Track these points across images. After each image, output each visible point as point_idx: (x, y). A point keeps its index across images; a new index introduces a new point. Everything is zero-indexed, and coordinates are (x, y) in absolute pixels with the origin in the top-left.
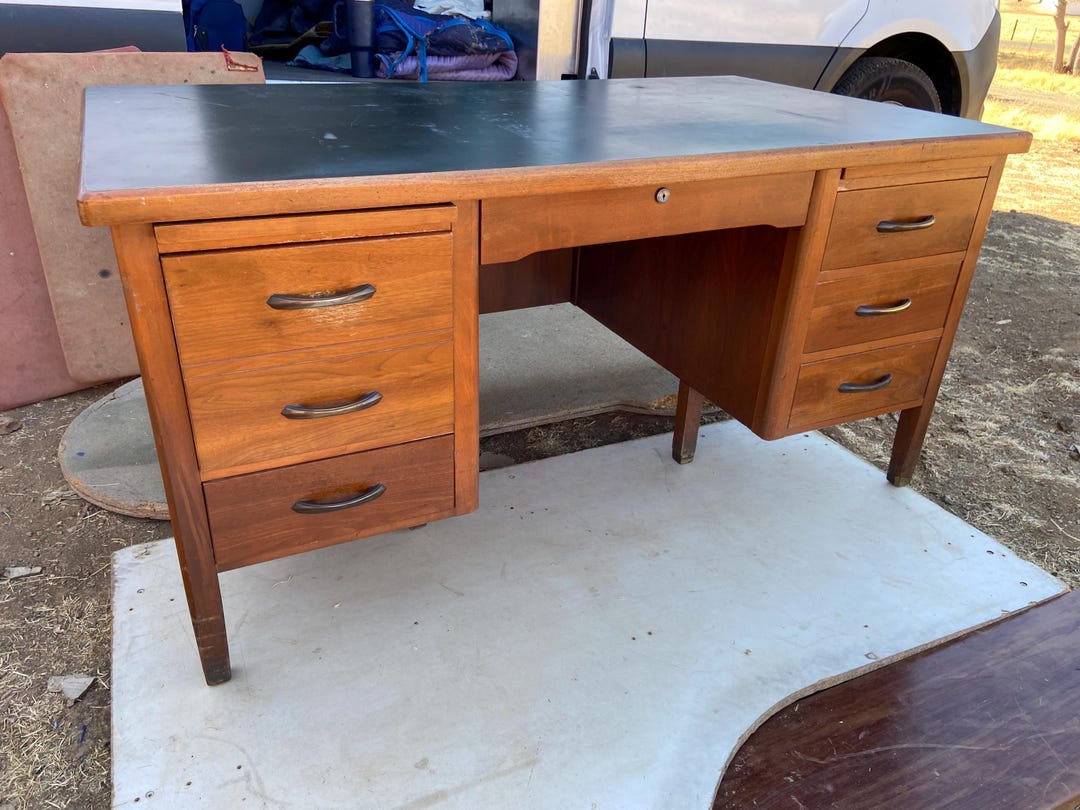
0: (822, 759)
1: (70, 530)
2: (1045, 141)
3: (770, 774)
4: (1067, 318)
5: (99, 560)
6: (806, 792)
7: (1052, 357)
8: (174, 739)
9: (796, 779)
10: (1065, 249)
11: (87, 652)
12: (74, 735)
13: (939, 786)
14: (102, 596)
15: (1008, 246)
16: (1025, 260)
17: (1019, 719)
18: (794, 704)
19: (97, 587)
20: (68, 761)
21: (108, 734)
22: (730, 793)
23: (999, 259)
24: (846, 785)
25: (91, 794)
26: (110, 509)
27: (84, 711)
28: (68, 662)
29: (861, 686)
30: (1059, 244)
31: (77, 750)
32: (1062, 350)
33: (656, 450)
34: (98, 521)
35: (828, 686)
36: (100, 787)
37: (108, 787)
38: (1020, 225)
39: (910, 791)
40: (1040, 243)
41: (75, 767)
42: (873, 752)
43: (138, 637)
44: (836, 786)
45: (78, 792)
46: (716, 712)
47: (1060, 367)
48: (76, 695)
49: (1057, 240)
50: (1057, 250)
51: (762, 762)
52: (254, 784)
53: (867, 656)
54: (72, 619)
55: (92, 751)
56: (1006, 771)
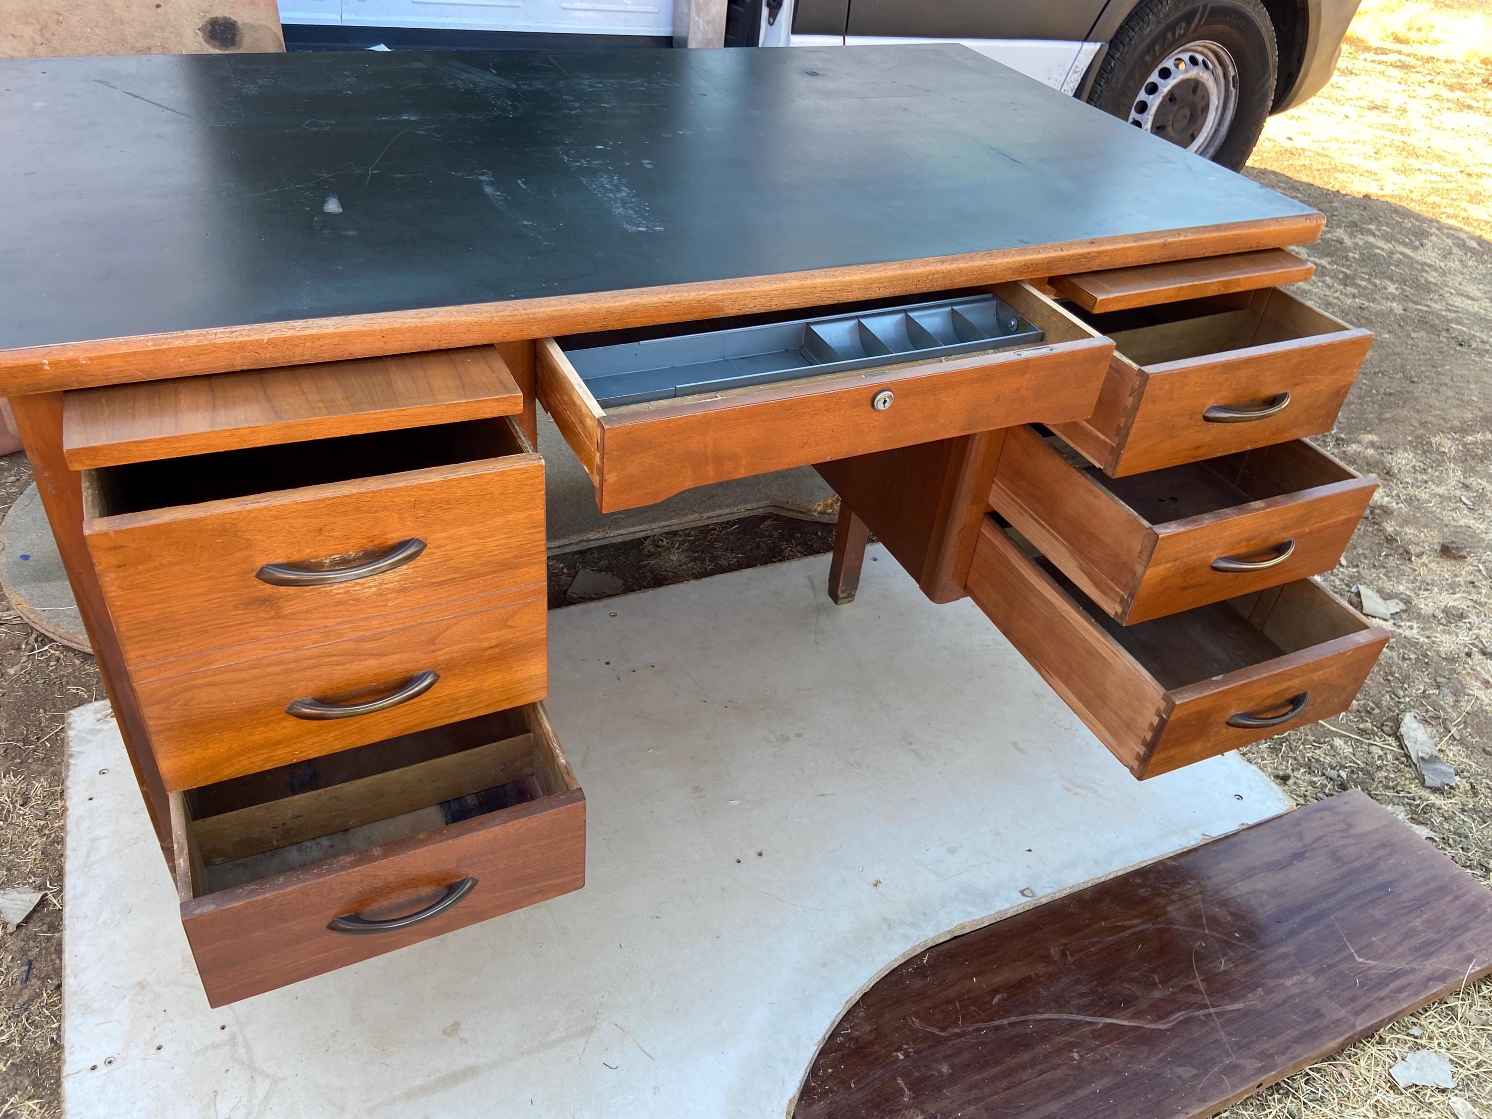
0: (943, 1029)
1: (12, 671)
2: (1447, 61)
3: (877, 1047)
4: (1395, 387)
5: (50, 718)
6: (917, 1074)
7: (1360, 449)
8: (142, 985)
9: (907, 1056)
10: (1425, 264)
11: (34, 854)
12: (16, 972)
13: (1076, 1072)
14: (54, 774)
15: (1346, 258)
16: (1364, 283)
17: (1191, 986)
18: (923, 954)
19: (47, 761)
20: (9, 1009)
21: (58, 972)
22: (825, 1071)
23: (1328, 280)
24: (966, 1066)
25: (37, 1053)
26: (65, 642)
27: (29, 939)
28: (9, 870)
29: (1010, 930)
30: (1418, 256)
31: (20, 994)
32: (1375, 438)
33: (809, 578)
34: (48, 660)
35: (969, 931)
36: (49, 1045)
37: (57, 1046)
38: (1371, 220)
39: (1039, 1079)
40: (1391, 253)
41: (18, 1016)
42: (1005, 1022)
43: (98, 839)
44: (952, 1067)
45: (21, 1050)
46: (824, 965)
47: (1368, 464)
48: (19, 919)
49: (1415, 248)
50: (1411, 267)
51: (871, 1031)
52: (242, 1051)
53: (1022, 892)
54: (15, 807)
55: (39, 995)
56: (1159, 1057)
